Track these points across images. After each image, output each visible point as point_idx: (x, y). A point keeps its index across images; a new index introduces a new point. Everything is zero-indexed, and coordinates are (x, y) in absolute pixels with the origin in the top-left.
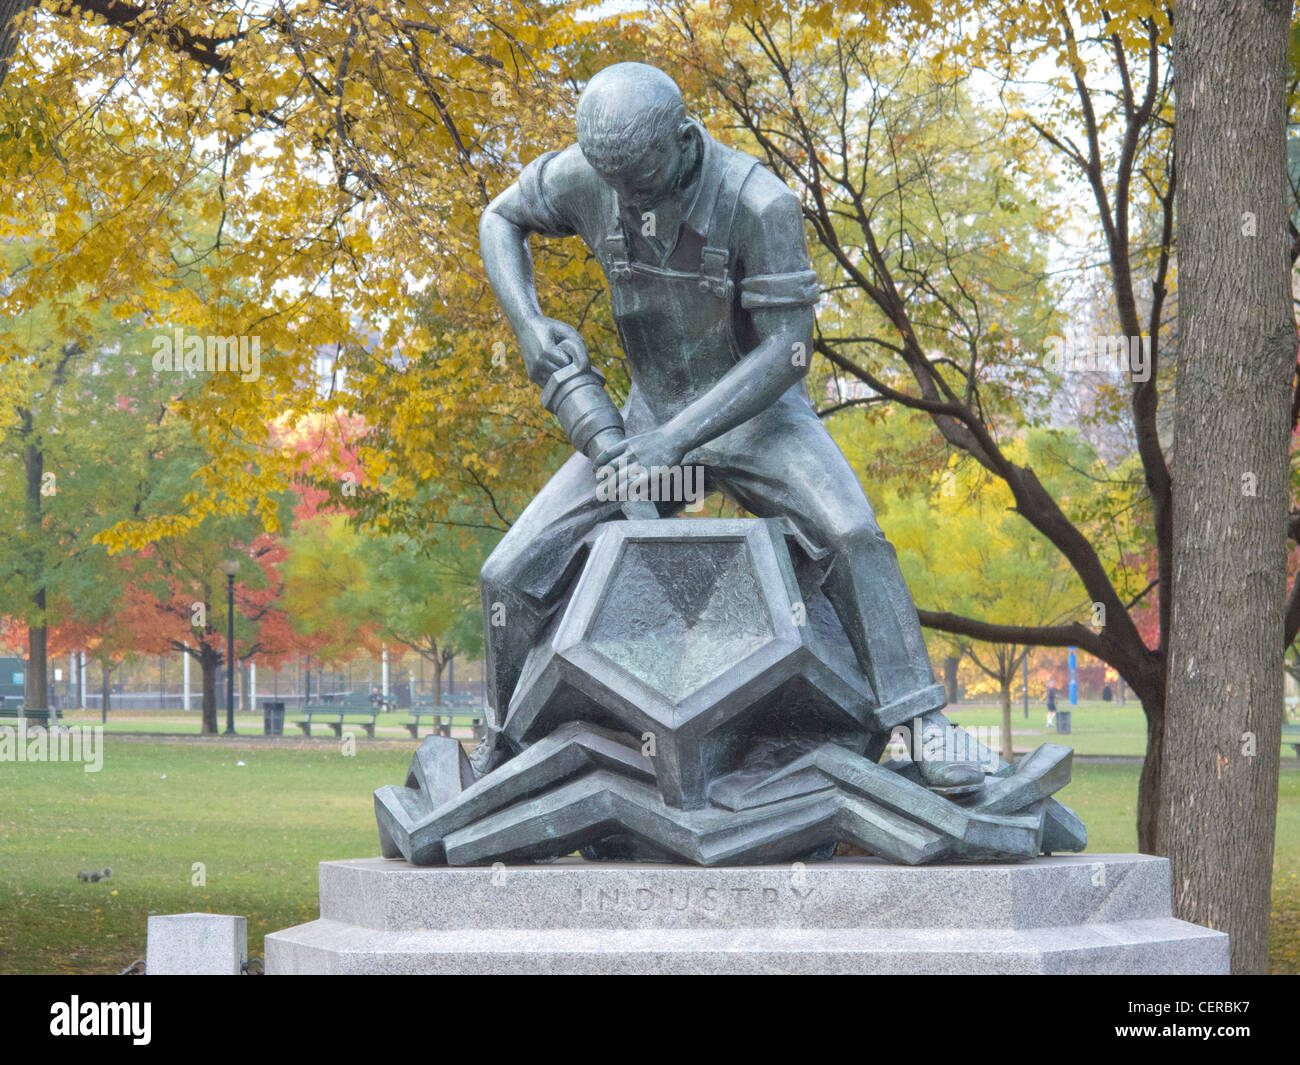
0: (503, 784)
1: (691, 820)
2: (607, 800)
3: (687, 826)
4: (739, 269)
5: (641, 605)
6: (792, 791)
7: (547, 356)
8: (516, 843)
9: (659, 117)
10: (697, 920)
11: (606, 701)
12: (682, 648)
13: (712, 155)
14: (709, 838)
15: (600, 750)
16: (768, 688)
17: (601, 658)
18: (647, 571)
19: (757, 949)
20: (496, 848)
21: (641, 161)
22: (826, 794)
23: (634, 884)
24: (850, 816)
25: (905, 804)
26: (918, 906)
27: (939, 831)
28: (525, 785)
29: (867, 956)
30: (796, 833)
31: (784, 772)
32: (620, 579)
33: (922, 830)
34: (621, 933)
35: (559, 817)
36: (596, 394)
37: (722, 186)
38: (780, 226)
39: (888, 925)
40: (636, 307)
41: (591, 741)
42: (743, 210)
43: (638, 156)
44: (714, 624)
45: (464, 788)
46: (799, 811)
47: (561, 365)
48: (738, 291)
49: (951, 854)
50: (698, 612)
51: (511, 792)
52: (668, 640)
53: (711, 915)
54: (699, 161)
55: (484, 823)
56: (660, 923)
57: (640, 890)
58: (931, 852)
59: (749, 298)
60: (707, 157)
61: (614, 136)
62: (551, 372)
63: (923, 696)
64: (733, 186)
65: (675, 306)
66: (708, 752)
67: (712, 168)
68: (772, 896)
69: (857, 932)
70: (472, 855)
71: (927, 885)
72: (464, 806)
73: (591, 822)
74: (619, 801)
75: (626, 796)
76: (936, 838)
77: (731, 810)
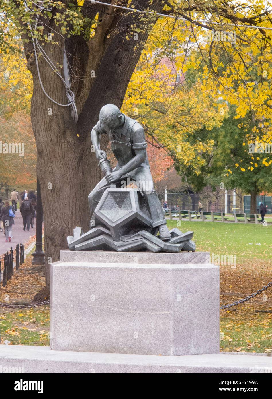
0: (86, 236)
1: (117, 243)
2: (104, 240)
3: (116, 244)
4: (132, 142)
5: (111, 204)
6: (136, 238)
7: (99, 157)
8: (87, 247)
9: (113, 115)
10: (116, 262)
11: (102, 222)
12: (118, 212)
13: (127, 121)
14: (120, 247)
15: (103, 230)
16: (130, 220)
17: (101, 213)
18: (112, 198)
19: (124, 267)
20: (84, 248)
21: (110, 123)
22: (141, 239)
23: (105, 255)
24: (145, 243)
25: (154, 241)
26: (154, 260)
27: (160, 247)
28: (90, 236)
29: (143, 268)
30: (135, 246)
31: (134, 235)
32: (107, 199)
33: (157, 246)
34: (103, 263)
35: (95, 242)
36: (107, 164)
37: (129, 127)
38: (139, 134)
39: (149, 263)
40: (116, 148)
41: (102, 229)
42: (132, 131)
43: (109, 122)
44: (124, 208)
45: (80, 236)
46: (136, 242)
47: (102, 159)
48: (132, 146)
49: (162, 251)
50: (121, 205)
51: (87, 238)
52: (116, 210)
53: (119, 261)
54: (124, 122)
55: (82, 243)
56: (110, 262)
57: (106, 256)
58: (158, 250)
59: (134, 147)
60: (126, 121)
61: (105, 118)
62: (100, 160)
63: (161, 222)
64: (131, 126)
65: (122, 148)
66: (121, 231)
67: (127, 123)
68: (129, 257)
69: (143, 264)
70: (79, 249)
71: (155, 256)
72: (79, 240)
73: (101, 243)
74: (105, 240)
75: (107, 239)
76: (159, 248)
77: (124, 242)
